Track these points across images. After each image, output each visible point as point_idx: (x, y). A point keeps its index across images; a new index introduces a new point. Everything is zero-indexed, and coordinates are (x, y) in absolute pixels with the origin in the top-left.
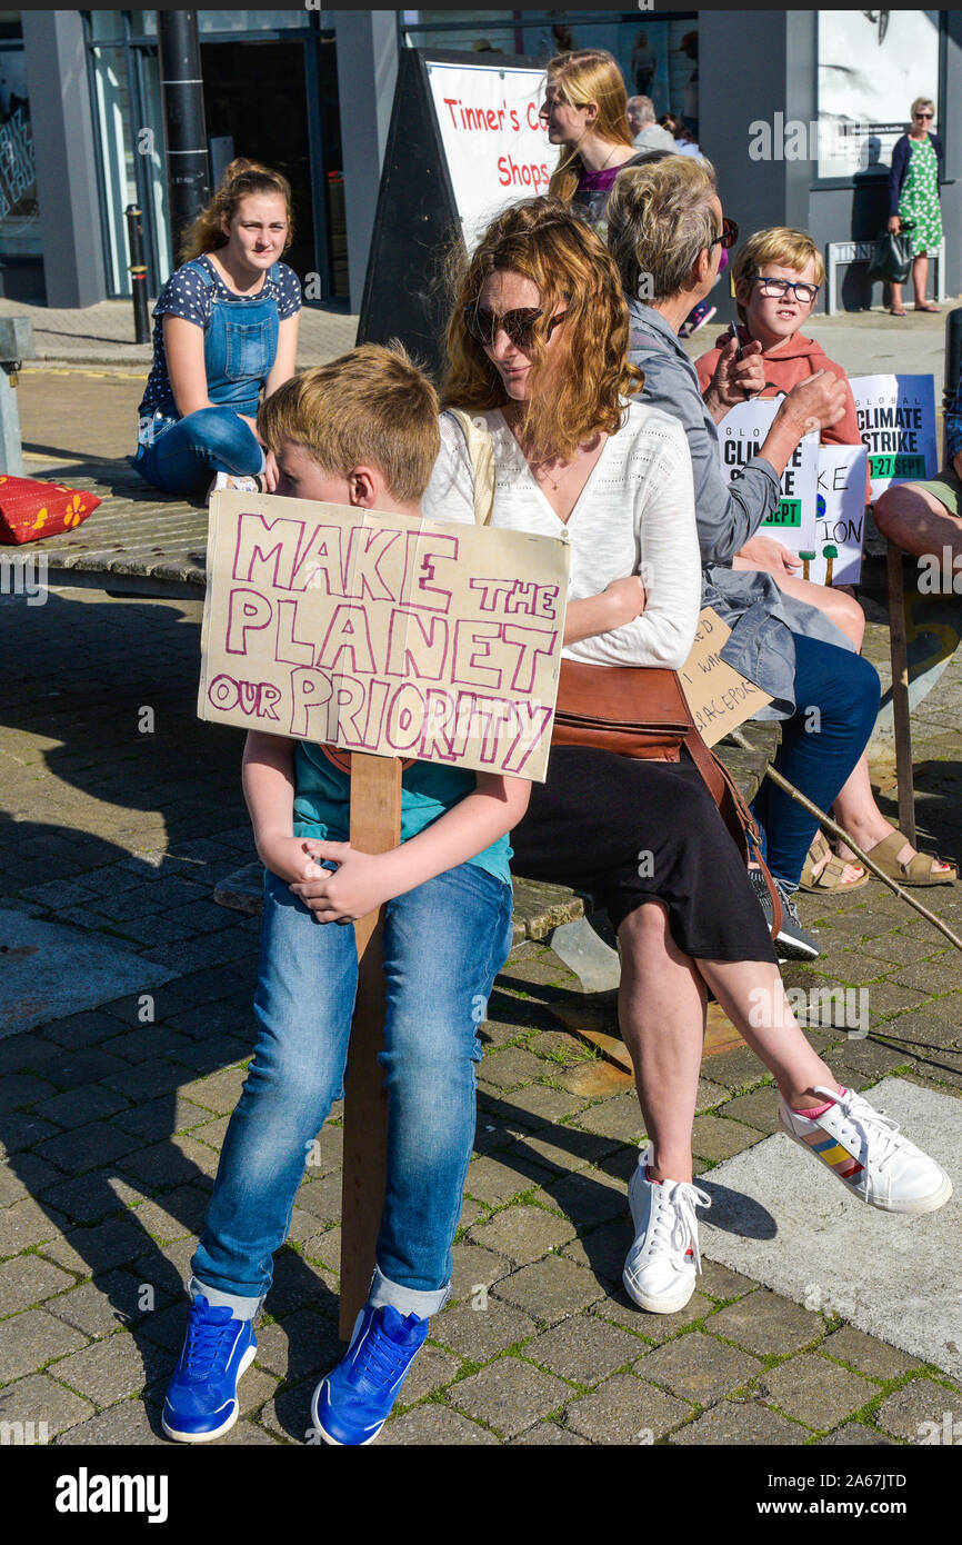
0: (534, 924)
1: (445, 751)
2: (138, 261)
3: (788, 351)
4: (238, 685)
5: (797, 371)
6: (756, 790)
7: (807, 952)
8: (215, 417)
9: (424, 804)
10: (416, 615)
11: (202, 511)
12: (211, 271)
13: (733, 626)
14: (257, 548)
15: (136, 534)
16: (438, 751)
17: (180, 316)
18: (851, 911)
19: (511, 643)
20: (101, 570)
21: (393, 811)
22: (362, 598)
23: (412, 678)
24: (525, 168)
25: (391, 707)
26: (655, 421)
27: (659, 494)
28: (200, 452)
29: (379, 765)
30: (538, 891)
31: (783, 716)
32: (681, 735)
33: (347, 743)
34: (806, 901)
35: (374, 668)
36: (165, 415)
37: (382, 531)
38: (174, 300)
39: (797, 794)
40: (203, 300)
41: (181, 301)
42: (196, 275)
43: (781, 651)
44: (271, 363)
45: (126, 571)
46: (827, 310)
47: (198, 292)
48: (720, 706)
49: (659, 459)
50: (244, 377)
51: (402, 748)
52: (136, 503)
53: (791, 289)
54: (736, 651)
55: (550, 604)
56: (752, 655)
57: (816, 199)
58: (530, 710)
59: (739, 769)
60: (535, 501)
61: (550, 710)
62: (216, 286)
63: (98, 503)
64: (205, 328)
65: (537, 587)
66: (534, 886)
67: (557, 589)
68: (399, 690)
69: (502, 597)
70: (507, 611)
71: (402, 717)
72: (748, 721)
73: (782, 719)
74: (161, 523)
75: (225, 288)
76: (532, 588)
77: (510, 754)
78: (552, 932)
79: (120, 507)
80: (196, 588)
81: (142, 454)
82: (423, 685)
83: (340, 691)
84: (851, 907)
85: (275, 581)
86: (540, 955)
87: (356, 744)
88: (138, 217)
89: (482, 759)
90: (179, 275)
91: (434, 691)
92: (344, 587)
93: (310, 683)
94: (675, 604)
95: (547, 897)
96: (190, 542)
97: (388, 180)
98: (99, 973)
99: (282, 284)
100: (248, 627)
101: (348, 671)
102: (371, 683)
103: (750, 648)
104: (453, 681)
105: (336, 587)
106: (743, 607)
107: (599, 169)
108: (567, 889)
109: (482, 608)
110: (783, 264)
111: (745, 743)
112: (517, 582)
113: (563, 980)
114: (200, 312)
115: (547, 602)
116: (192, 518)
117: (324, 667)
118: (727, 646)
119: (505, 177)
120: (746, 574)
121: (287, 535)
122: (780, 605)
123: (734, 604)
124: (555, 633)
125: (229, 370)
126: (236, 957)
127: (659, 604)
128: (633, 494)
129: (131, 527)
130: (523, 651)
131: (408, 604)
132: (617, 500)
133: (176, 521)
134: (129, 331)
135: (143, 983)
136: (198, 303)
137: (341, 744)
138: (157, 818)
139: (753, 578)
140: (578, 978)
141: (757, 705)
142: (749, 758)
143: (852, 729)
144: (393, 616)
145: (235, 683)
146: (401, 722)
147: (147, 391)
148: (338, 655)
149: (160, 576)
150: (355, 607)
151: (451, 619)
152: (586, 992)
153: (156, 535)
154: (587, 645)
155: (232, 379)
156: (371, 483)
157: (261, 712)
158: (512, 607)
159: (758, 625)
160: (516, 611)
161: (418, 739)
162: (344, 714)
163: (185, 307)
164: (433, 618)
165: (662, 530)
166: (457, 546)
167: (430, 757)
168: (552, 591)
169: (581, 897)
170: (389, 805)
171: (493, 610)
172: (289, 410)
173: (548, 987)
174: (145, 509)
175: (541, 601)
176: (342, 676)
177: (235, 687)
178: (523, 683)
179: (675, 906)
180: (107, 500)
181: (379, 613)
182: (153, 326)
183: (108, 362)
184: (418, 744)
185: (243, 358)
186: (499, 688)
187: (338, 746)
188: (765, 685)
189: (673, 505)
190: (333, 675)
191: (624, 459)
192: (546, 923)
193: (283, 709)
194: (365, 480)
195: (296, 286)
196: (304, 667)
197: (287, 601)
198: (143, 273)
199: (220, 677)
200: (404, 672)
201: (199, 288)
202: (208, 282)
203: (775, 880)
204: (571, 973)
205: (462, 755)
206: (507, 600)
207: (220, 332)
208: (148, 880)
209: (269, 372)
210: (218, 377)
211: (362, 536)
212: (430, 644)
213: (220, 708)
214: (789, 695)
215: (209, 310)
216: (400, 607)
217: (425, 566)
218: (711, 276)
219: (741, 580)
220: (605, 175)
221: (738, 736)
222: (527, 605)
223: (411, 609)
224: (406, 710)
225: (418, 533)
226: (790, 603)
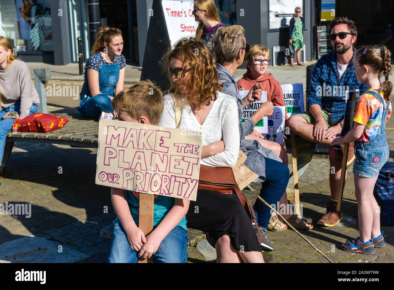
0: (191, 242)
1: (167, 192)
2: (80, 52)
3: (263, 79)
4: (107, 174)
5: (266, 83)
6: (255, 202)
7: (270, 249)
8: (101, 97)
9: (161, 208)
10: (159, 154)
11: (97, 123)
12: (101, 56)
13: (248, 155)
14: (113, 135)
15: (79, 129)
16: (165, 192)
17: (92, 69)
18: (282, 237)
19: (186, 161)
20: (69, 140)
21: (151, 210)
22: (143, 149)
23: (158, 172)
24: (188, 27)
25: (152, 180)
26: (228, 98)
27: (228, 118)
28: (97, 106)
29: (148, 196)
30: (193, 232)
31: (262, 181)
32: (233, 187)
33: (139, 191)
34: (269, 234)
35: (147, 169)
36: (87, 96)
37: (149, 130)
38: (90, 64)
39: (266, 203)
40: (98, 64)
41: (92, 64)
42: (97, 57)
43: (261, 162)
44: (117, 81)
45: (76, 140)
46: (273, 65)
47: (97, 62)
48: (244, 178)
49: (228, 108)
50: (110, 85)
51: (155, 192)
52: (79, 121)
53: (263, 61)
54: (249, 162)
55: (197, 150)
56: (253, 164)
57: (269, 35)
58: (191, 180)
59: (250, 196)
60: (193, 119)
61: (197, 180)
62: (102, 60)
63: (68, 121)
64: (99, 72)
65: (193, 146)
66: (192, 231)
67: (199, 146)
68: (154, 175)
69: (183, 148)
70: (184, 152)
71: (155, 183)
72: (252, 182)
73: (262, 182)
74: (86, 126)
75: (105, 61)
76: (192, 146)
77: (186, 193)
78: (196, 244)
79: (75, 121)
80: (96, 145)
81: (81, 107)
82: (161, 174)
83: (137, 176)
84: (282, 235)
85: (118, 144)
86: (193, 250)
87: (142, 191)
88: (81, 40)
89: (178, 195)
90: (92, 57)
91: (164, 175)
92: (138, 146)
93: (128, 173)
94: (232, 149)
95: (195, 234)
96: (94, 132)
97: (150, 31)
98: (67, 256)
99: (120, 59)
100: (110, 158)
101: (139, 170)
102: (146, 174)
103: (253, 162)
104: (169, 172)
105: (136, 146)
106: (250, 150)
107: (209, 27)
108: (201, 232)
109: (177, 152)
110: (260, 55)
111: (251, 189)
112: (187, 144)
113: (200, 257)
114: (98, 67)
115: (196, 150)
116: (95, 125)
117: (132, 169)
118: (246, 161)
119: (183, 30)
120: (251, 141)
121: (121, 131)
122: (261, 149)
123: (248, 149)
124: (199, 158)
125: (105, 84)
126: (106, 251)
127: (228, 149)
128: (221, 118)
129: (78, 127)
130: (189, 164)
131: (156, 151)
132: (216, 119)
133: (90, 126)
134: (78, 72)
135: (79, 258)
136: (97, 65)
137: (137, 191)
138: (84, 210)
139: (253, 142)
140: (204, 256)
141: (255, 178)
142: (253, 193)
143: (282, 184)
144: (152, 154)
145: (106, 174)
146: (155, 184)
147: (82, 89)
148: (136, 166)
149: (86, 141)
150: (141, 152)
151: (169, 155)
152: (206, 261)
153: (85, 130)
154: (207, 160)
155: (106, 86)
156: (145, 120)
157: (114, 182)
158: (186, 151)
159: (255, 155)
160: (187, 152)
161: (159, 189)
162: (138, 182)
163: (93, 66)
164: (164, 155)
165: (229, 128)
166: (170, 134)
167: (163, 194)
168: (198, 147)
169: (205, 234)
170: (150, 208)
171: (181, 152)
172: (121, 102)
173: (195, 259)
174: (81, 122)
175: (194, 149)
176: (138, 171)
177: (106, 175)
178: (189, 173)
179: (233, 235)
180: (71, 120)
181: (148, 153)
182: (84, 71)
183: (72, 80)
184: (160, 190)
185: (110, 80)
186: (182, 174)
187: (136, 191)
188: (257, 172)
189: (232, 121)
190: (135, 171)
191: (219, 108)
192: (195, 241)
193: (120, 181)
194: (143, 120)
195: (124, 60)
196: (126, 169)
197: (121, 150)
198: (82, 56)
199: (102, 172)
200: (155, 170)
201: (97, 61)
202: (100, 59)
203: (260, 228)
204: (202, 255)
205: (172, 193)
206: (185, 149)
207: (103, 73)
208: (81, 228)
209: (117, 84)
210: (102, 85)
211: (143, 132)
212: (163, 162)
213: (102, 181)
214: (264, 175)
215: (100, 67)
216: (154, 152)
217: (161, 140)
218: (242, 57)
219: (250, 142)
220: (210, 29)
221: (249, 187)
222: (190, 151)
223: (157, 152)
224: (156, 181)
225: (159, 131)
226: (263, 149)
